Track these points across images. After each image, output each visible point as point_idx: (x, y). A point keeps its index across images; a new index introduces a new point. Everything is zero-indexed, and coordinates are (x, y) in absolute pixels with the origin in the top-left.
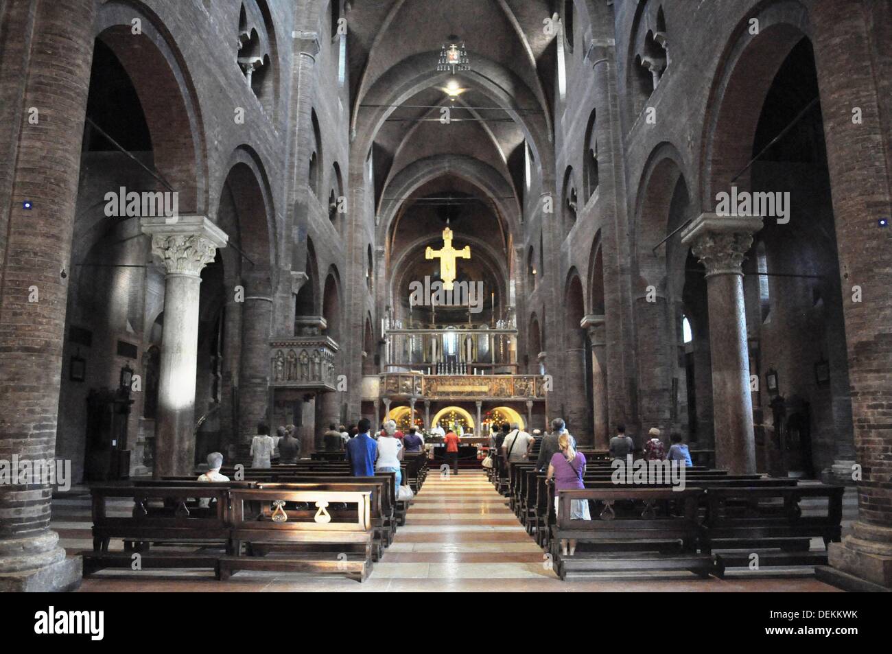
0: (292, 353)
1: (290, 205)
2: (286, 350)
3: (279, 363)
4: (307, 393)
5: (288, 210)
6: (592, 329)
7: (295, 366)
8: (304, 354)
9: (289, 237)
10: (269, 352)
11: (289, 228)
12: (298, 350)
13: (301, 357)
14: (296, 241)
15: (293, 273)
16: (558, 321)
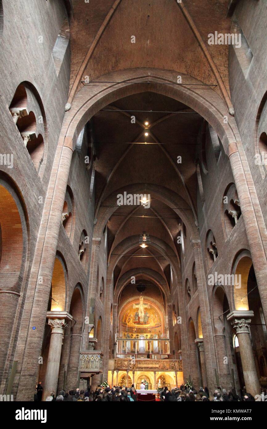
0: (88, 357)
1: (89, 299)
2: (86, 356)
3: (83, 361)
4: (92, 374)
5: (89, 301)
6: (199, 343)
7: (89, 362)
8: (92, 357)
9: (88, 311)
10: (79, 357)
11: (89, 308)
12: (90, 356)
13: (91, 359)
14: (91, 313)
15: (89, 325)
16: (186, 339)
